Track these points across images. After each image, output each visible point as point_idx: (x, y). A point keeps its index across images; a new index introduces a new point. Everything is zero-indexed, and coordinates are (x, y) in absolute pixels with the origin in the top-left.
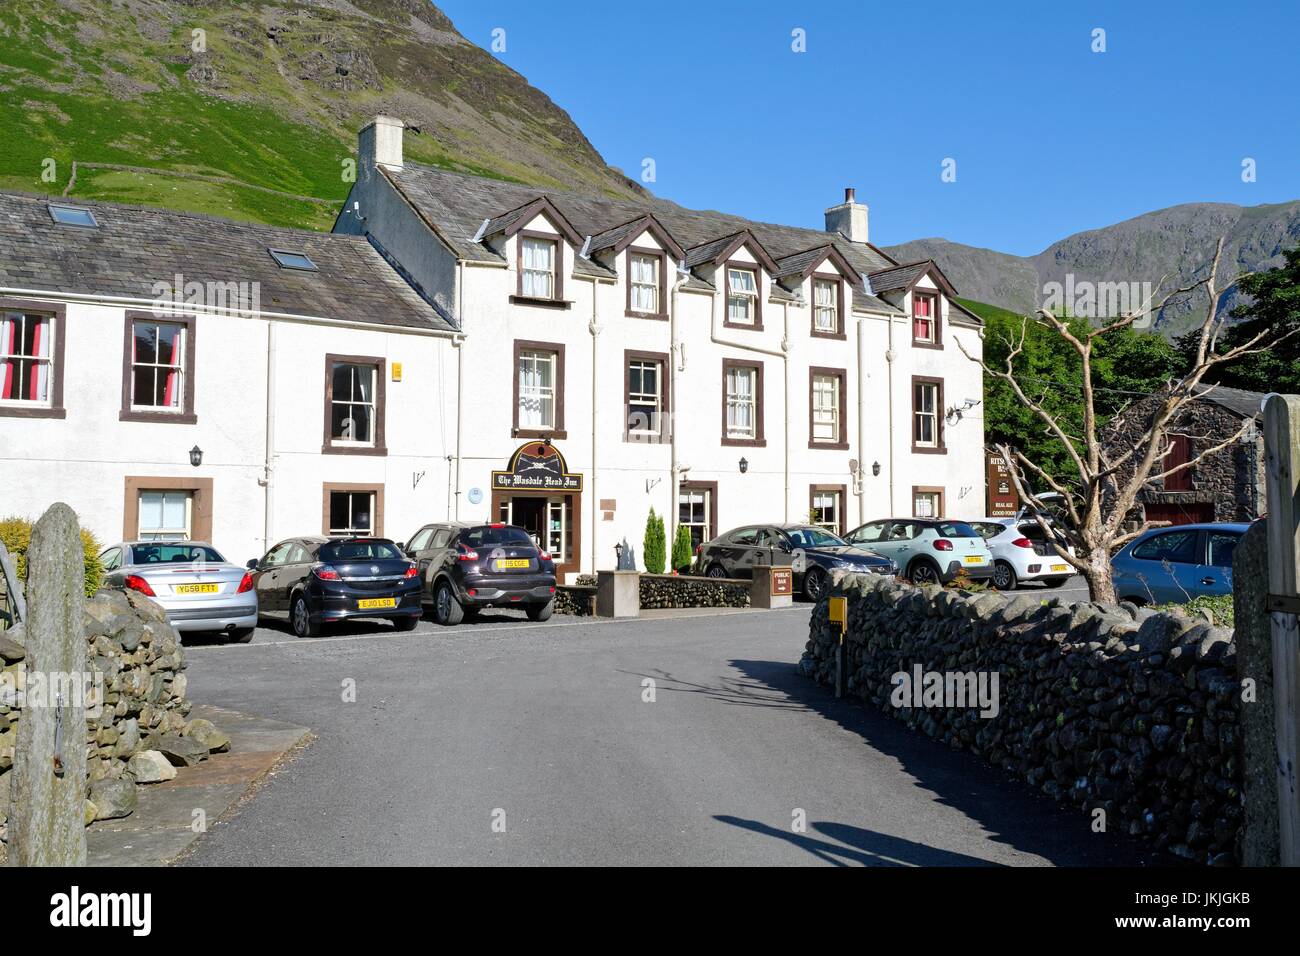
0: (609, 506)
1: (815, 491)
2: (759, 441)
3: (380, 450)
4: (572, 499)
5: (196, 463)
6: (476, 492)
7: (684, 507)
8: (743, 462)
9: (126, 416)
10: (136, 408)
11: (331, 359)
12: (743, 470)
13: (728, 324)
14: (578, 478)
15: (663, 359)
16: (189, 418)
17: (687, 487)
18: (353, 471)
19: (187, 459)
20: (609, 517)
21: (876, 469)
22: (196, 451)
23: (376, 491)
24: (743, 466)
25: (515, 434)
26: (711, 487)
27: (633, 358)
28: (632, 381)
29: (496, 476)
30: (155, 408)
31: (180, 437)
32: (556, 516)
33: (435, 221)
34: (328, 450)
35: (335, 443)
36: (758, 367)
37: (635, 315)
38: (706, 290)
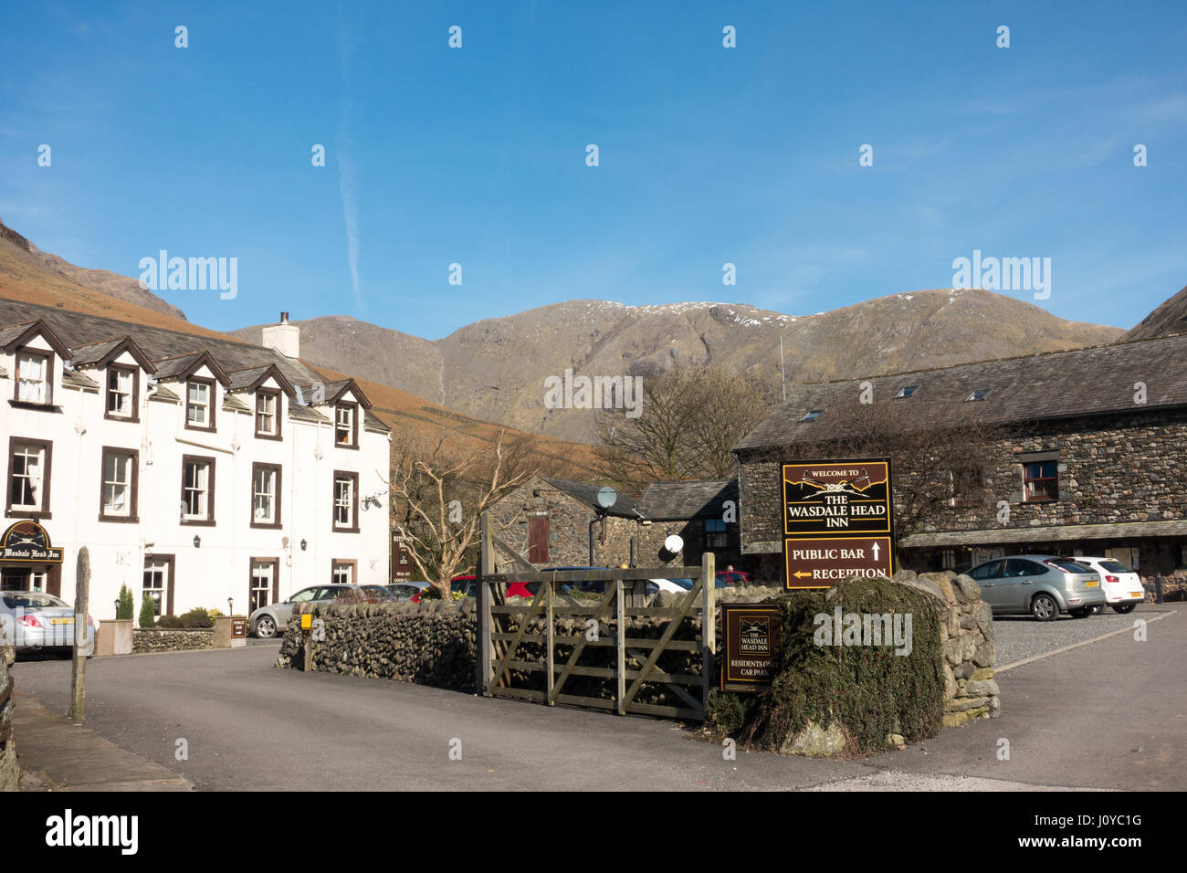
1: (254, 563)
2: (210, 522)
4: (55, 569)
7: (147, 577)
8: (197, 539)
12: (197, 545)
13: (188, 427)
14: (59, 552)
15: (133, 454)
17: (150, 559)
21: (304, 545)
24: (197, 542)
25: (8, 515)
26: (170, 559)
27: (109, 453)
28: (108, 472)
36: (211, 462)
37: (113, 418)
38: (171, 399)
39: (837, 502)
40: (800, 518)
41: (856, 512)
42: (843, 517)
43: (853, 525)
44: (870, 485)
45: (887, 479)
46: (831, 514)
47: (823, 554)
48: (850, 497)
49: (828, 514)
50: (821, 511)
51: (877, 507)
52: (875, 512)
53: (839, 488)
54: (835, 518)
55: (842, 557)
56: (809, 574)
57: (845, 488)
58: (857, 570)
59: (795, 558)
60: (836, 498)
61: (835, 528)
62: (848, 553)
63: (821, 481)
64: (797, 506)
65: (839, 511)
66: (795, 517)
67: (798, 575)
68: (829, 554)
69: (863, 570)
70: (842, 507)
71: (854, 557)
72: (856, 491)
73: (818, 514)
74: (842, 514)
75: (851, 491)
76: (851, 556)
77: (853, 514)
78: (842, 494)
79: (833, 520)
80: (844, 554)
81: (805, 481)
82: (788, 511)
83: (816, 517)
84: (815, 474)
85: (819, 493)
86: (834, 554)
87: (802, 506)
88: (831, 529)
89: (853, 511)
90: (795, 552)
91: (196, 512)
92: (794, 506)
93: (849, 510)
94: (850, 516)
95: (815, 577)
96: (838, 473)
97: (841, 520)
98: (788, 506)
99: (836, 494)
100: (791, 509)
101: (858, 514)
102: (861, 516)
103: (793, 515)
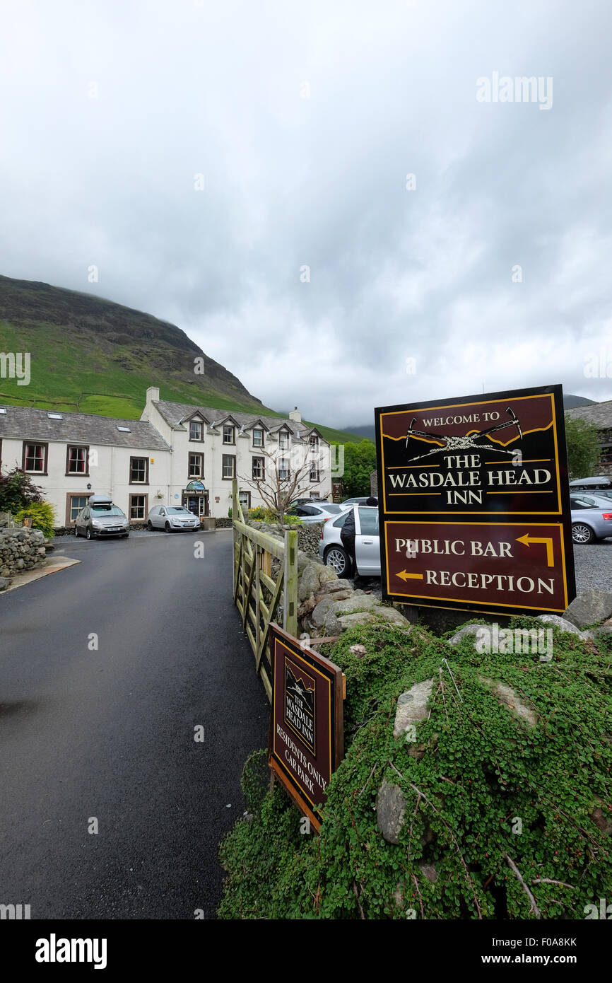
0: (217, 499)
2: (263, 480)
3: (147, 484)
4: (206, 497)
5: (89, 488)
6: (177, 495)
8: (258, 485)
9: (67, 475)
10: (70, 473)
11: (131, 457)
12: (258, 488)
13: (254, 447)
14: (208, 491)
15: (234, 457)
16: (87, 475)
17: (242, 493)
18: (139, 490)
19: (86, 487)
20: (217, 502)
21: (299, 487)
22: (89, 485)
23: (146, 495)
25: (189, 478)
26: (249, 494)
27: (225, 457)
28: (224, 463)
29: (183, 490)
30: (77, 473)
31: (85, 481)
32: (202, 502)
33: (167, 417)
34: (131, 484)
35: (133, 482)
36: (263, 459)
37: (226, 444)
38: (248, 437)
39: (462, 464)
40: (404, 490)
41: (496, 481)
42: (475, 489)
43: (488, 502)
44: (522, 434)
45: (554, 423)
46: (454, 484)
47: (442, 547)
48: (485, 455)
49: (449, 483)
50: (437, 480)
51: (536, 472)
52: (533, 479)
53: (465, 442)
54: (460, 490)
55: (474, 553)
56: (420, 577)
57: (476, 441)
58: (500, 578)
59: (398, 550)
60: (462, 458)
61: (461, 506)
62: (484, 548)
63: (437, 433)
64: (400, 472)
65: (466, 479)
66: (398, 489)
67: (403, 575)
68: (450, 547)
69: (511, 578)
70: (471, 473)
71: (494, 554)
72: (496, 446)
73: (432, 485)
74: (472, 484)
75: (486, 447)
76: (490, 553)
77: (491, 483)
78: (470, 451)
79: (456, 493)
80: (476, 548)
81: (411, 434)
82: (388, 480)
83: (429, 489)
84: (427, 423)
85: (433, 451)
86: (458, 547)
87: (408, 472)
88: (452, 508)
89: (491, 478)
90: (398, 540)
91: (259, 476)
92: (396, 473)
93: (484, 478)
94: (485, 486)
95: (429, 582)
96: (463, 419)
97: (471, 493)
98: (388, 472)
99: (461, 453)
100: (391, 476)
101: (501, 483)
102: (504, 487)
103: (394, 485)
